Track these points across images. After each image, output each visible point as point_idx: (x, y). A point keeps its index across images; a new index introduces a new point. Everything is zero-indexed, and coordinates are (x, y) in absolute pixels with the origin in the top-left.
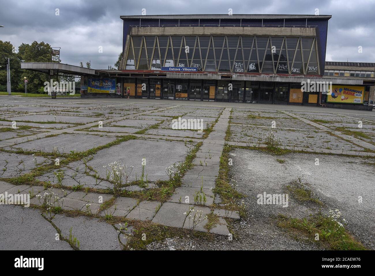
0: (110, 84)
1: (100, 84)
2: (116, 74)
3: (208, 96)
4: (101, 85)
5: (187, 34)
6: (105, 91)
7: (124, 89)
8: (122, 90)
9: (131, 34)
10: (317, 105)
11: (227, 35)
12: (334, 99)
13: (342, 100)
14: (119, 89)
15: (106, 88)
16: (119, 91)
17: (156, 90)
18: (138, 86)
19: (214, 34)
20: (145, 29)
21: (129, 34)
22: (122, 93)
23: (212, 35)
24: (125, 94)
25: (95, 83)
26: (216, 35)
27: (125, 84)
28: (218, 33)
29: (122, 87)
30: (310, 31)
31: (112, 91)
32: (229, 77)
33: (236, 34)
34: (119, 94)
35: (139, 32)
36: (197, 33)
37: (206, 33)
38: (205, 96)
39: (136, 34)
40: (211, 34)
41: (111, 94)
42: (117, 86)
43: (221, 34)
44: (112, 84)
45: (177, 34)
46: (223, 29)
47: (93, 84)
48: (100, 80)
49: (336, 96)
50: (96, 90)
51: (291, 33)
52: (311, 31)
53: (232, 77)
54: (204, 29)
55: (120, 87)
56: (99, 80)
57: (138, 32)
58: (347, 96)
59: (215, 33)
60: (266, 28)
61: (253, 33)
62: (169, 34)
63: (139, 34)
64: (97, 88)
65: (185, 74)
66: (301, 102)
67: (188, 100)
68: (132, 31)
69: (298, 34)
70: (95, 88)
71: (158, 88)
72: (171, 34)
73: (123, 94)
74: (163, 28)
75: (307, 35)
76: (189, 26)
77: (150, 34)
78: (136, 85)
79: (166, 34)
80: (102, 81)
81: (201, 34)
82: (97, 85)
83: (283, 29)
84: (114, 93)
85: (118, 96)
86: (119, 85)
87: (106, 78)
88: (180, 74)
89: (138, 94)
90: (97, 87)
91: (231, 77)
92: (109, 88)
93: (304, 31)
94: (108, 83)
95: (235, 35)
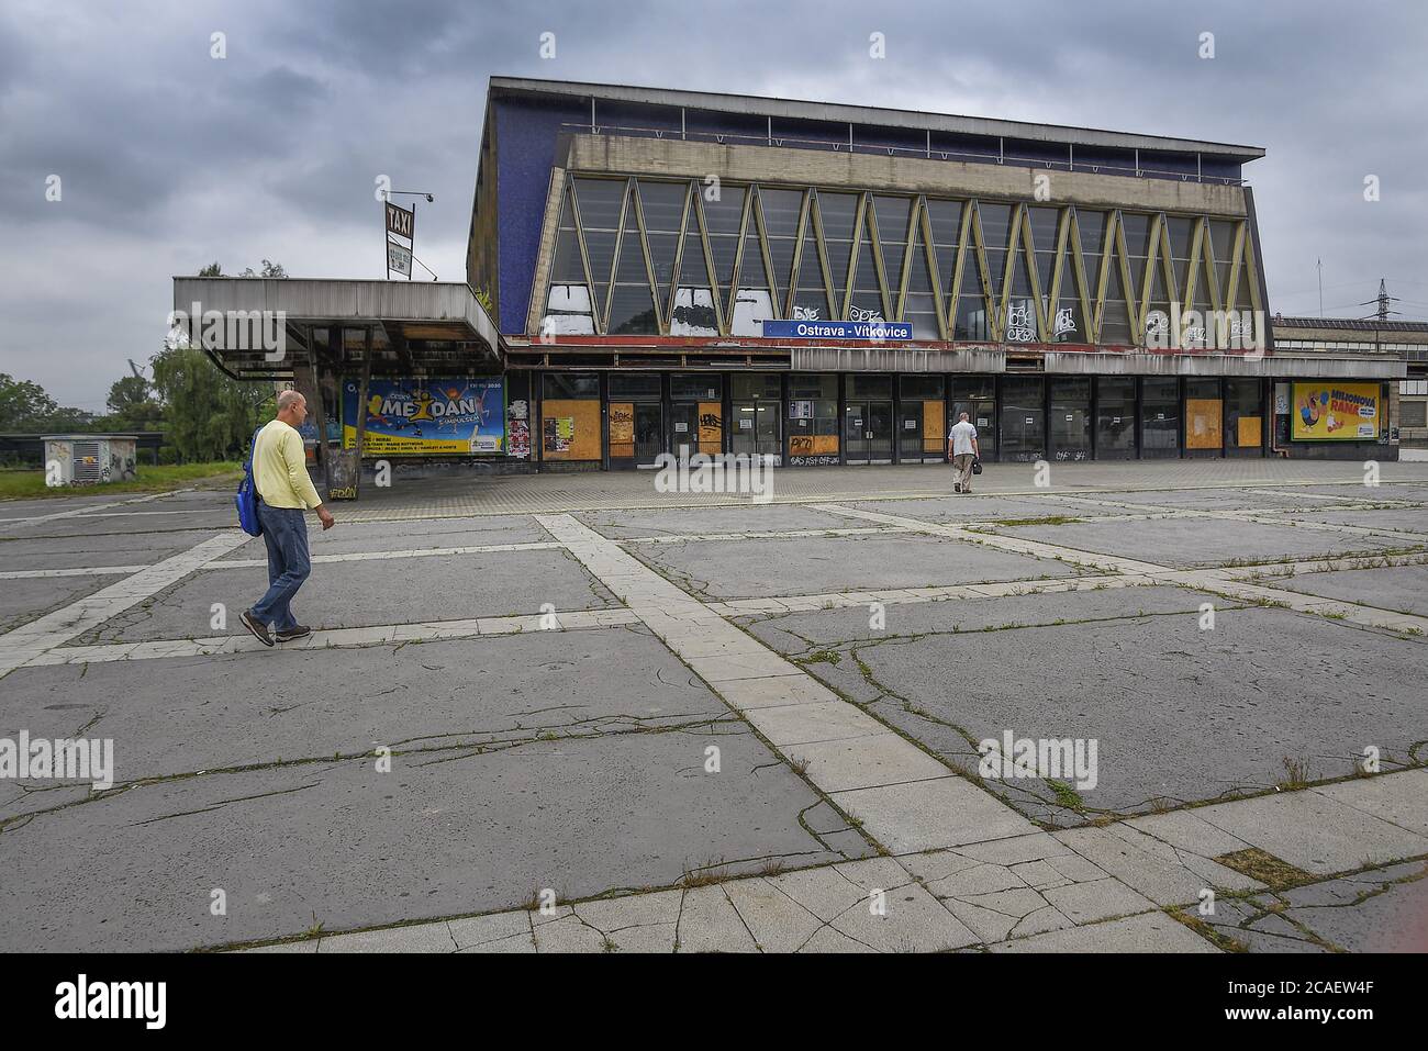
0: (471, 405)
1: (416, 410)
2: (541, 357)
3: (916, 443)
4: (422, 414)
5: (829, 181)
6: (448, 442)
7: (545, 430)
8: (534, 434)
9: (569, 165)
10: (1264, 452)
11: (976, 194)
12: (1310, 431)
13: (1330, 430)
14: (521, 431)
15: (451, 426)
16: (521, 439)
17: (701, 428)
18: (612, 413)
19: (932, 190)
20: (639, 145)
21: (563, 166)
22: (535, 450)
23: (924, 190)
24: (547, 455)
25: (388, 403)
26: (938, 191)
27: (550, 407)
28: (943, 186)
29: (533, 418)
30: (1230, 197)
31: (490, 442)
32: (1033, 362)
33: (1007, 192)
34: (521, 455)
35: (611, 160)
36: (866, 178)
37: (901, 182)
38: (907, 445)
39: (599, 165)
40: (920, 189)
41: (477, 456)
42: (512, 418)
43: (957, 190)
44: (484, 408)
45: (786, 177)
46: (964, 170)
47: (374, 410)
48: (415, 385)
49: (1314, 417)
50: (394, 439)
51: (1179, 200)
52: (1233, 198)
53: (1043, 361)
54: (892, 165)
55: (527, 420)
56: (409, 388)
57: (607, 157)
58: (1339, 415)
59: (935, 185)
60: (1102, 176)
61: (1065, 194)
62: (753, 177)
63: (612, 168)
64: (398, 428)
65: (867, 353)
66: (1217, 446)
67: (842, 464)
68: (575, 151)
69: (1197, 206)
70: (383, 428)
71: (709, 420)
72: (761, 177)
73: (540, 453)
74: (724, 147)
75: (1223, 212)
76: (831, 149)
77: (664, 170)
78: (604, 404)
79: (737, 176)
80: (426, 396)
81: (883, 184)
82: (399, 413)
83: (1155, 185)
84: (496, 449)
85: (514, 465)
86: (519, 409)
87: (449, 378)
88: (849, 353)
89: (615, 452)
90: (399, 425)
91: (1039, 363)
92: (470, 427)
93: (1213, 197)
94: (462, 403)
95: (1005, 196)
